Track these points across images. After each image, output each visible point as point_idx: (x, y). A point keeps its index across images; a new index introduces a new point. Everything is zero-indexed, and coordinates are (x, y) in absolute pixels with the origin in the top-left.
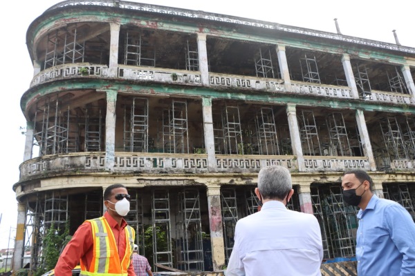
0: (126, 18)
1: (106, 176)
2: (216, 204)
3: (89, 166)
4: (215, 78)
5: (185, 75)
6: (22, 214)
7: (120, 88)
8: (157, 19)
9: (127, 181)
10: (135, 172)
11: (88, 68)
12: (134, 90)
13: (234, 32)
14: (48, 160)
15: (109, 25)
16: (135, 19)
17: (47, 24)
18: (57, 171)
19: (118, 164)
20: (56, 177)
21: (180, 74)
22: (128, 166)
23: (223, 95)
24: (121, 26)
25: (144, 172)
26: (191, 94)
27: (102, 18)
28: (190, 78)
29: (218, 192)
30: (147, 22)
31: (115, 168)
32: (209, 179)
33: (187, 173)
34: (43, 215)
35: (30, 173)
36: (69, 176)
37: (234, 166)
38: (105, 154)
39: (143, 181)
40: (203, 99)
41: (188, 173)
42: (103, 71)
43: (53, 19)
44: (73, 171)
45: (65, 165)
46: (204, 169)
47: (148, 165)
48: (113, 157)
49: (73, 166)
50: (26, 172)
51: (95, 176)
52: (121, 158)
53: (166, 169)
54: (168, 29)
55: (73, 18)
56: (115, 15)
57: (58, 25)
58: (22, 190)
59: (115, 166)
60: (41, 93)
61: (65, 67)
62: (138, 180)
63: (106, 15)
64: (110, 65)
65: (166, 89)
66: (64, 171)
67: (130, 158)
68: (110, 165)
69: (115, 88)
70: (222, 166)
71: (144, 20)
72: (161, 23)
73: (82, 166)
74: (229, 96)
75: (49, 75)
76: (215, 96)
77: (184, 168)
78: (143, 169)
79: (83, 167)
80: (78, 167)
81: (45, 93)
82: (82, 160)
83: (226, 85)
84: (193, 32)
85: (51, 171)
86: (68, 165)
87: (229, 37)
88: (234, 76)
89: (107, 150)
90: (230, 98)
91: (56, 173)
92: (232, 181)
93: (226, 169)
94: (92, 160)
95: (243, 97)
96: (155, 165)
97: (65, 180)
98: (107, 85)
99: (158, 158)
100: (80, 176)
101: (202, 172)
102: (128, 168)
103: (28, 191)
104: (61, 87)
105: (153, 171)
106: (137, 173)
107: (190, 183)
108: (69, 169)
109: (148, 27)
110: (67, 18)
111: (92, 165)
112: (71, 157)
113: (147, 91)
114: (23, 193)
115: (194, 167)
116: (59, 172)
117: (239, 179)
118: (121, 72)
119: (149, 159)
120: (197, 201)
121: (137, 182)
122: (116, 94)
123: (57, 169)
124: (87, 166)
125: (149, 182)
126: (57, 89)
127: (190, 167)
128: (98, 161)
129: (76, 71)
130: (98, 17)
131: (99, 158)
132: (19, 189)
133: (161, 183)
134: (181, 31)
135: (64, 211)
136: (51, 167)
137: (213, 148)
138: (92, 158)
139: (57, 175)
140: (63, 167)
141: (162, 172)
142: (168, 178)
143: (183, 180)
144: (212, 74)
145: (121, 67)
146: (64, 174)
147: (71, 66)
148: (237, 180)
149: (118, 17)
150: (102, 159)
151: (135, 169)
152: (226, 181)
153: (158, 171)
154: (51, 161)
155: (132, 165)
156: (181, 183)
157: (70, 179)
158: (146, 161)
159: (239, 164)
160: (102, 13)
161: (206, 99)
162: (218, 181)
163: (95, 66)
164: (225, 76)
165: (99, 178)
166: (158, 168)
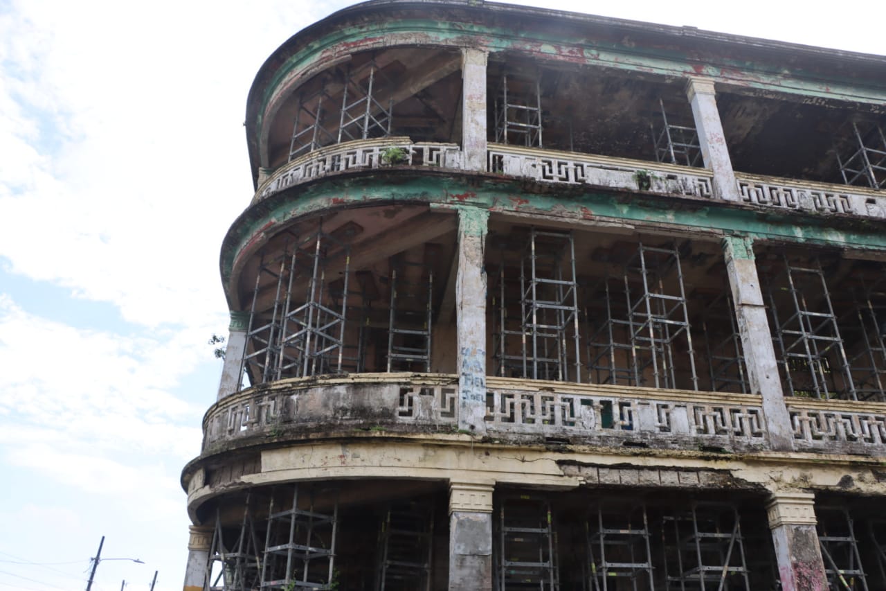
0: (502, 37)
1: (461, 448)
2: (806, 555)
3: (409, 413)
4: (751, 186)
5: (671, 177)
6: (201, 558)
7: (495, 202)
8: (582, 41)
9: (526, 467)
10: (550, 440)
11: (407, 152)
12: (537, 208)
13: (786, 77)
14: (288, 392)
15: (460, 55)
16: (526, 40)
17: (301, 61)
18: (310, 425)
19: (497, 412)
20: (308, 443)
21: (658, 174)
22: (525, 420)
23: (782, 232)
24: (491, 55)
25: (576, 440)
26: (694, 224)
27: (442, 37)
28: (685, 186)
29: (807, 514)
30: (558, 48)
31: (489, 425)
32: (777, 472)
33: (705, 449)
34: (261, 564)
35: (231, 431)
36: (348, 441)
37: (843, 434)
38: (456, 381)
39: (573, 469)
40: (729, 239)
41: (711, 450)
42: (449, 157)
43: (316, 46)
44: (358, 426)
45: (336, 410)
46: (755, 441)
47: (589, 420)
48: (483, 392)
49: (361, 411)
50: (221, 430)
51: (427, 445)
52: (504, 396)
53: (643, 434)
54: (611, 65)
55: (366, 39)
56: (476, 29)
57: (329, 58)
58: (207, 482)
59: (488, 418)
60: (277, 219)
61: (343, 149)
62: (560, 463)
63: (451, 31)
64: (466, 143)
65: (625, 210)
66: (332, 427)
67: (531, 398)
68: (473, 415)
69: (483, 200)
70: (808, 435)
71: (550, 42)
72: (594, 52)
73: (387, 414)
74: (799, 234)
75: (300, 174)
76: (760, 232)
77: (694, 433)
78: (575, 430)
79: (391, 416)
80: (375, 416)
81: (289, 217)
82: (389, 395)
83: (785, 206)
84: (679, 75)
85: (293, 426)
86: (345, 410)
87: (772, 88)
88: (804, 183)
89: (461, 369)
90: (802, 240)
91: (308, 431)
92: (846, 481)
93: (820, 444)
94: (417, 399)
95: (838, 238)
96: (607, 422)
97: (335, 452)
98: (461, 193)
99: (615, 401)
100: (383, 442)
101: (754, 449)
102: (528, 428)
103: (222, 486)
104: (334, 197)
105: (604, 440)
106: (556, 443)
107: (717, 482)
108: (347, 420)
109: (561, 58)
110: (353, 40)
111: (418, 411)
112: (356, 386)
113: (572, 214)
114: (207, 491)
115: (725, 432)
116: (319, 429)
117: (869, 476)
118: (498, 162)
119: (588, 403)
120: (736, 544)
121: (556, 470)
122: (485, 217)
123: (312, 419)
124: (402, 414)
125: (592, 472)
126: (322, 202)
127: (712, 431)
128: (435, 402)
129: (375, 159)
130: (432, 35)
131: (438, 391)
132: (198, 479)
133: (628, 478)
134: (646, 70)
135: (322, 552)
136: (295, 414)
137: (775, 377)
138: (417, 390)
139: (311, 436)
140: (329, 413)
141: (629, 444)
142: (652, 462)
143: (697, 470)
144: (743, 178)
145: (497, 149)
146: (333, 434)
147: (359, 147)
148: (861, 480)
149: (482, 33)
150: (448, 396)
151: (548, 430)
152: (830, 479)
153: (619, 439)
154: (294, 397)
155: (539, 417)
156: (691, 480)
157: (350, 452)
158: (579, 409)
159: (858, 429)
160: (440, 25)
161: (736, 240)
162: (804, 479)
163: (426, 146)
164: (780, 185)
165: (440, 452)
166: (617, 430)
